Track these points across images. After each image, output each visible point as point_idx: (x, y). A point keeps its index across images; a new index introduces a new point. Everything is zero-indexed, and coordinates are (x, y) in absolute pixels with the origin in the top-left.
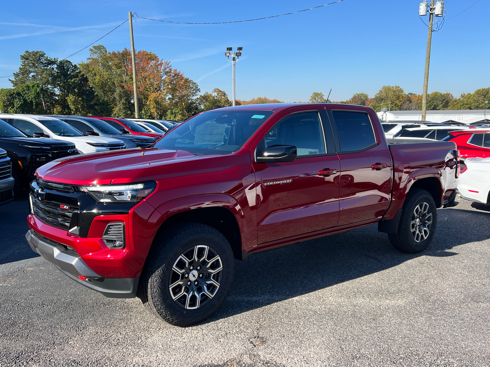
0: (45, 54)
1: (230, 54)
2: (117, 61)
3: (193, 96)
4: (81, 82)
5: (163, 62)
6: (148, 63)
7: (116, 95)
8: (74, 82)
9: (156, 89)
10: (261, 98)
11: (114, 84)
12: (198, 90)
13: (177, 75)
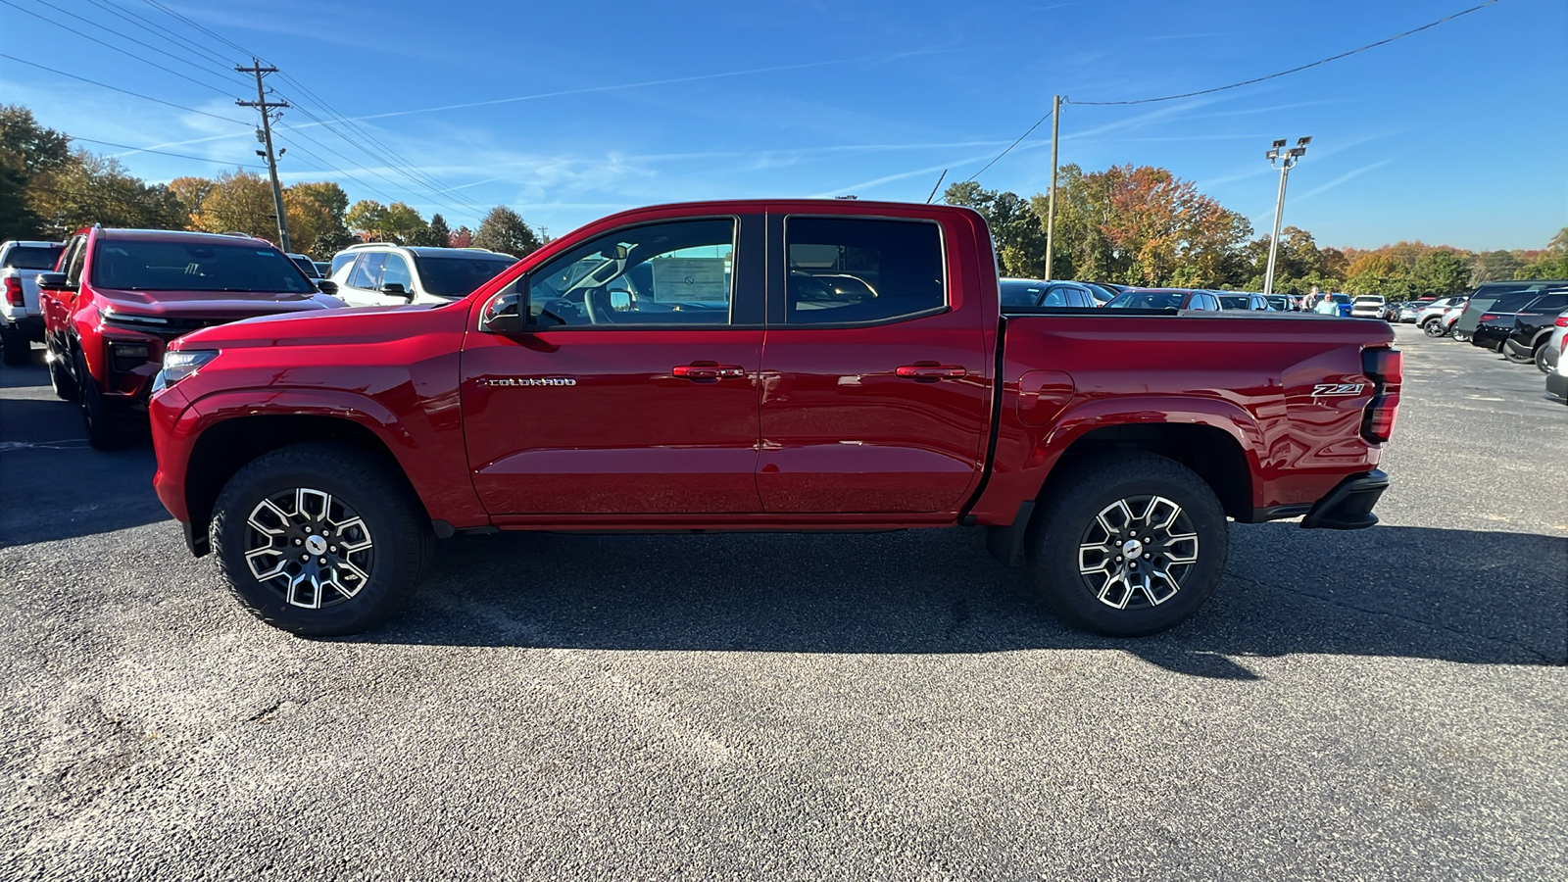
0: (979, 186)
1: (1277, 154)
2: (1095, 187)
3: (1238, 242)
4: (1028, 226)
5: (1180, 183)
6: (1150, 189)
7: (1086, 246)
8: (1015, 228)
9: (1159, 232)
10: (1406, 244)
11: (1085, 227)
12: (1249, 231)
13: (1204, 206)
